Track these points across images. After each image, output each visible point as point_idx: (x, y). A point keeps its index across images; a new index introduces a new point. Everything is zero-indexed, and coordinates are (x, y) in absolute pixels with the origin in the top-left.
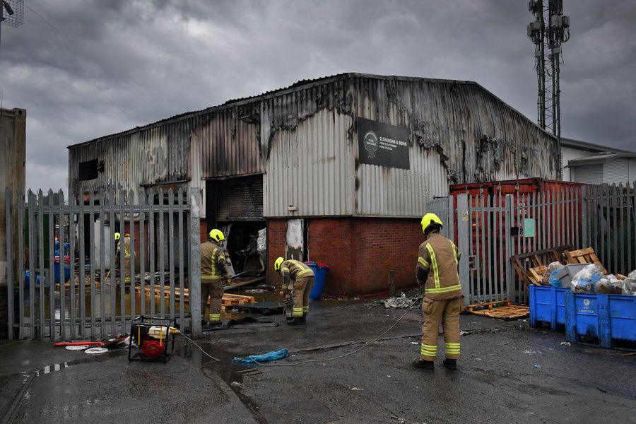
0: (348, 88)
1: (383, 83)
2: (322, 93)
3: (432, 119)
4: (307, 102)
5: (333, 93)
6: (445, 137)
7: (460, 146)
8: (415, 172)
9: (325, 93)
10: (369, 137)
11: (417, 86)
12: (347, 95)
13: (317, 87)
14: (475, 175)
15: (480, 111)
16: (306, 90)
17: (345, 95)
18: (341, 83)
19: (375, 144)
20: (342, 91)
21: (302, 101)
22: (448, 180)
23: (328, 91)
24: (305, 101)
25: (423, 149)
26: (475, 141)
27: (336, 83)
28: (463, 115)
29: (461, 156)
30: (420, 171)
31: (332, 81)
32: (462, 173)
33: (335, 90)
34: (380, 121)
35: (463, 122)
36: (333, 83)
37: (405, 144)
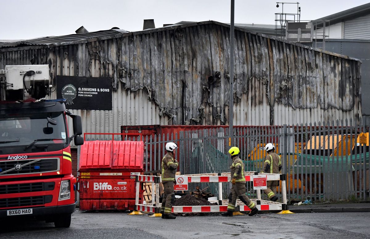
0: (48, 55)
1: (84, 46)
2: (35, 55)
3: (143, 65)
4: (26, 59)
5: (41, 58)
6: (158, 80)
7: (179, 85)
8: (118, 112)
9: (36, 56)
10: (67, 89)
11: (126, 40)
12: (48, 60)
13: (32, 50)
14: (199, 110)
15: (213, 49)
16: (26, 50)
17: (47, 59)
18: (45, 50)
19: (74, 94)
20: (45, 56)
21: (23, 58)
22: (160, 117)
23: (38, 55)
24: (25, 59)
25: (129, 92)
26: (201, 79)
27: (42, 50)
28: (186, 57)
29: (180, 93)
30: (124, 110)
31: (40, 48)
32: (180, 110)
33: (42, 55)
34: (80, 76)
35: (186, 63)
36: (40, 49)
37: (108, 90)
